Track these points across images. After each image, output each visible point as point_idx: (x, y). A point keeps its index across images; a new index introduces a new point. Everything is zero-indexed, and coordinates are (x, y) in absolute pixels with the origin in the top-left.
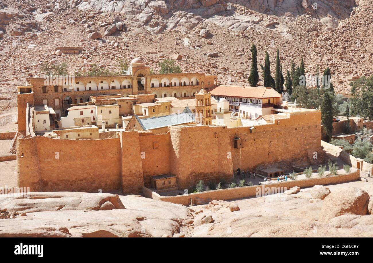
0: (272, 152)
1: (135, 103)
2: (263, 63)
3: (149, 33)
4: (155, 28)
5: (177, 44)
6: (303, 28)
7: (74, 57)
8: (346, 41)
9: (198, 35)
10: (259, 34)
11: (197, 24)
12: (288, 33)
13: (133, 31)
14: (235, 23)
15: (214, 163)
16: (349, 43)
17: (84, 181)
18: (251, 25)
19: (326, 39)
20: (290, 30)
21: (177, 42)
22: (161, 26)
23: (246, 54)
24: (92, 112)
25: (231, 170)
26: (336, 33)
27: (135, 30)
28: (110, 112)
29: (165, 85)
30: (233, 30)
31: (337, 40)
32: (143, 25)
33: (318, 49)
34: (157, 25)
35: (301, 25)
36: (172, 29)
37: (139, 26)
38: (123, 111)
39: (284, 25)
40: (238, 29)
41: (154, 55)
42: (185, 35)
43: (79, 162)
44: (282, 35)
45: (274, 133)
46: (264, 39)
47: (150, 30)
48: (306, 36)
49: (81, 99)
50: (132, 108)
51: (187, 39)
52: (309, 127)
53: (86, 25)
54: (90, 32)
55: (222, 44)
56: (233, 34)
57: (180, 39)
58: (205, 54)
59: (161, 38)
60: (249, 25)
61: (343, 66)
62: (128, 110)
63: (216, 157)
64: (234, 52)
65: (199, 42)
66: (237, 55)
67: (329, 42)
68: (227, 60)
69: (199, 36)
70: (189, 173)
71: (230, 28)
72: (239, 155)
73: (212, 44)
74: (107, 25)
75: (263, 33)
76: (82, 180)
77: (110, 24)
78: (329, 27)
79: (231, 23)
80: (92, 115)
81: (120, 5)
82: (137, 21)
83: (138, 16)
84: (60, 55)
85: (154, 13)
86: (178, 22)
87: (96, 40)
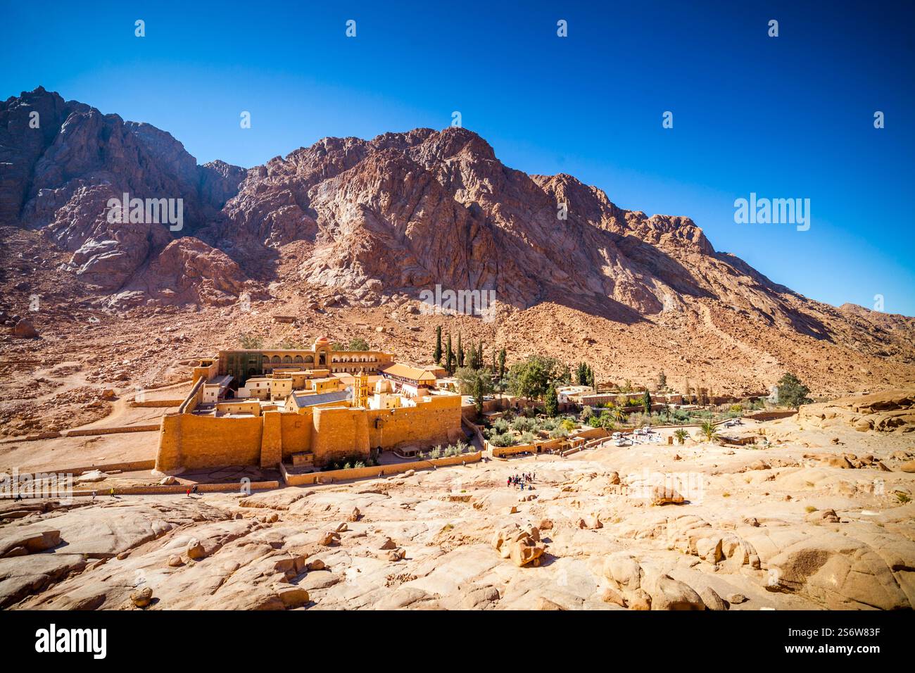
0: (413, 432)
1: (308, 378)
2: (446, 343)
3: (362, 306)
4: (369, 303)
5: (385, 317)
7: (286, 326)
8: (530, 323)
15: (351, 443)
17: (224, 456)
19: (514, 320)
22: (375, 301)
24: (268, 384)
25: (367, 448)
27: (351, 303)
28: (284, 385)
29: (346, 361)
32: (359, 299)
33: (506, 329)
34: (371, 299)
36: (384, 304)
37: (356, 300)
38: (296, 385)
41: (362, 327)
42: (394, 310)
43: (221, 438)
45: (415, 415)
47: (364, 304)
49: (266, 371)
50: (304, 382)
51: (396, 313)
52: (450, 410)
53: (309, 296)
54: (311, 302)
57: (389, 313)
58: (408, 328)
59: (372, 312)
61: (523, 344)
62: (301, 384)
63: (354, 437)
67: (516, 323)
69: (406, 311)
70: (325, 451)
72: (380, 435)
76: (222, 455)
80: (267, 387)
81: (342, 281)
82: (354, 295)
83: (356, 291)
84: (275, 323)
85: (370, 289)
86: (390, 298)
87: (313, 310)
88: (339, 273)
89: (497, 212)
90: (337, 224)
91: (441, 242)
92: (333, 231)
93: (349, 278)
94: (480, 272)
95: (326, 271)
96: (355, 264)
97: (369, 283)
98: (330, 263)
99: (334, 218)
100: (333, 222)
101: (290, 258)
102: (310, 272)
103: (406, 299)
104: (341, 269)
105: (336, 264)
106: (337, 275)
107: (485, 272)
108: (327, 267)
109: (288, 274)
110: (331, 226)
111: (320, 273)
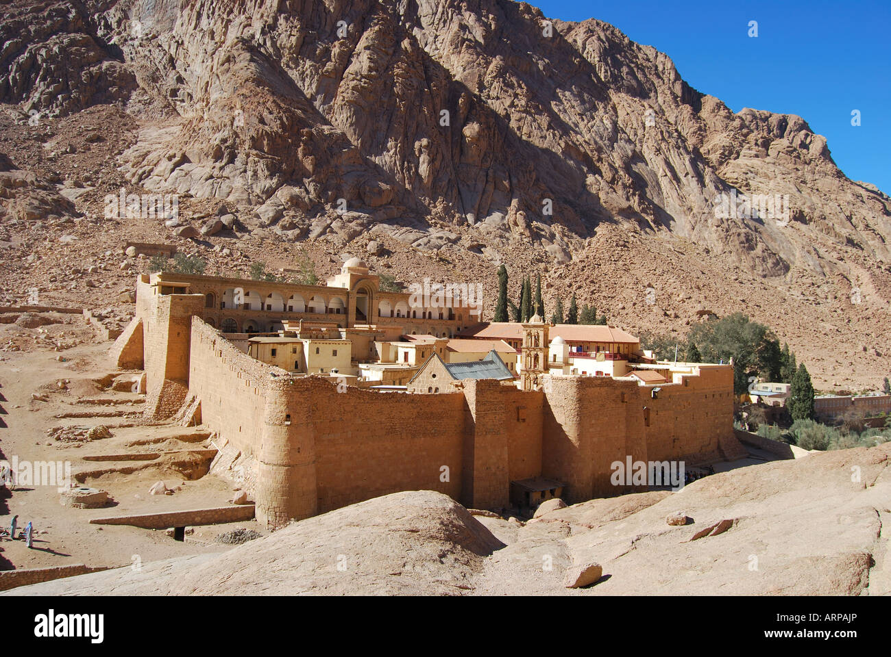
3: (278, 239)
4: (290, 232)
5: (332, 261)
6: (523, 257)
8: (592, 282)
9: (365, 250)
10: (461, 258)
11: (360, 233)
12: (502, 262)
13: (253, 233)
14: (420, 238)
16: (597, 285)
18: (445, 244)
19: (561, 277)
20: (504, 258)
22: (300, 229)
26: (573, 269)
27: (255, 232)
28: (335, 353)
29: (398, 315)
30: (419, 248)
31: (578, 279)
32: (269, 225)
34: (293, 226)
36: (319, 236)
37: (262, 226)
39: (493, 250)
40: (428, 248)
42: (342, 248)
44: (495, 264)
46: (470, 268)
47: (281, 235)
48: (530, 269)
50: (374, 349)
55: (407, 269)
56: (421, 254)
57: (335, 254)
60: (442, 244)
67: (567, 282)
69: (366, 252)
71: (414, 245)
73: (390, 267)
74: (203, 217)
75: (467, 259)
77: (209, 215)
78: (560, 259)
79: (415, 237)
81: (225, 188)
82: (257, 216)
83: (260, 209)
84: (136, 256)
85: (286, 207)
86: (329, 226)
87: (190, 240)
88: (216, 172)
89: (495, 77)
90: (180, 80)
91: (406, 125)
92: (174, 93)
93: (238, 182)
94: (480, 186)
95: (185, 166)
96: (248, 156)
97: (283, 194)
98: (193, 150)
99: (174, 68)
100: (172, 75)
101: (92, 140)
102: (147, 168)
103: (358, 229)
104: (218, 165)
105: (207, 155)
106: (211, 177)
107: (490, 187)
108: (185, 159)
109: (97, 172)
110: (170, 81)
111: (173, 170)
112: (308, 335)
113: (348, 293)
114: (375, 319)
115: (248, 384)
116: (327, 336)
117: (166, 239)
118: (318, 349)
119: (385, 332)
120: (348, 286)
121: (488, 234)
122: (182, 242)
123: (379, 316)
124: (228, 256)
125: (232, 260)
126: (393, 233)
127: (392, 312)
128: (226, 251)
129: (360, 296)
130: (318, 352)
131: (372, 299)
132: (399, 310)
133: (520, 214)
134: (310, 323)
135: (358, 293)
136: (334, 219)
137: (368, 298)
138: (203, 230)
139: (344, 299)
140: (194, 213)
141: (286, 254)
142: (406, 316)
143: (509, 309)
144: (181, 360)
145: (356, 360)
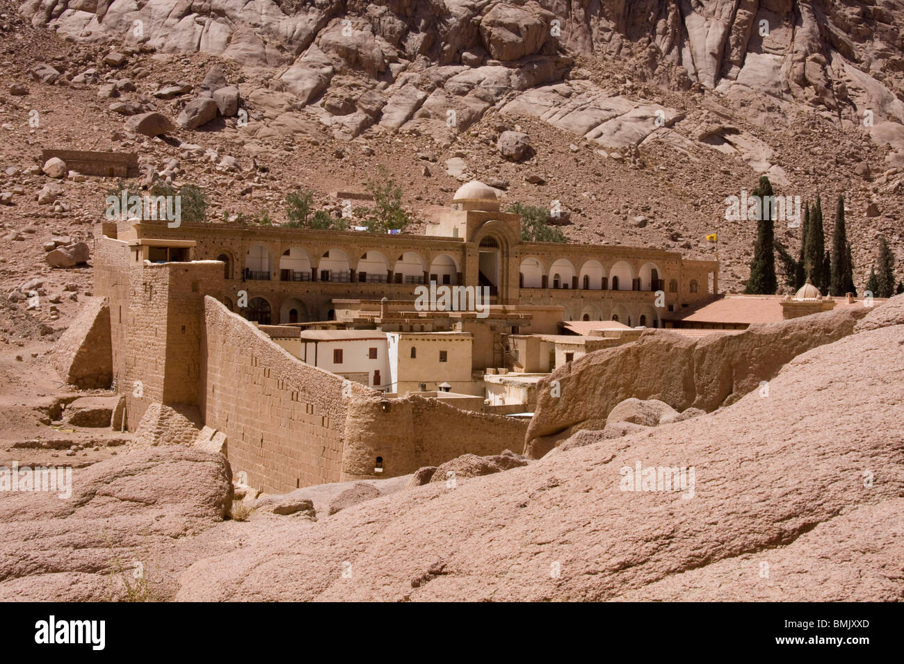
4: (346, 119)
5: (428, 174)
6: (818, 150)
9: (493, 150)
10: (686, 159)
11: (483, 114)
12: (773, 164)
13: (275, 122)
14: (603, 121)
18: (653, 131)
20: (777, 154)
21: (427, 170)
22: (366, 111)
23: (659, 221)
24: (373, 353)
27: (281, 120)
28: (443, 356)
29: (556, 283)
30: (599, 140)
32: (304, 106)
34: (349, 106)
35: (812, 141)
36: (402, 124)
37: (293, 107)
39: (755, 138)
40: (617, 141)
42: (447, 147)
44: (755, 169)
46: (705, 178)
47: (329, 124)
48: (832, 177)
49: (294, 312)
51: (458, 160)
53: (104, 90)
54: (126, 111)
55: (575, 186)
56: (603, 153)
57: (434, 161)
59: (371, 153)
60: (647, 131)
64: (618, 213)
65: (497, 172)
66: (630, 222)
68: (602, 235)
69: (494, 153)
71: (590, 136)
73: (541, 183)
74: (179, 94)
75: (697, 160)
77: (189, 90)
79: (592, 121)
84: (63, 176)
85: (338, 68)
86: (419, 104)
87: (158, 140)
112: (397, 325)
113: (464, 247)
114: (514, 292)
115: (310, 411)
116: (429, 326)
117: (114, 139)
118: (413, 350)
119: (531, 317)
120: (463, 234)
121: (743, 105)
122: (145, 144)
123: (521, 286)
124: (233, 170)
125: (240, 179)
126: (548, 114)
127: (545, 278)
128: (227, 161)
129: (486, 250)
130: (413, 355)
131: (508, 256)
132: (557, 275)
133: (815, 60)
134: (398, 303)
135: (481, 245)
136: (431, 90)
137: (499, 254)
138: (181, 120)
139: (456, 259)
140: (161, 86)
141: (340, 162)
142: (570, 286)
143: (779, 265)
144: (189, 372)
145: (478, 369)
